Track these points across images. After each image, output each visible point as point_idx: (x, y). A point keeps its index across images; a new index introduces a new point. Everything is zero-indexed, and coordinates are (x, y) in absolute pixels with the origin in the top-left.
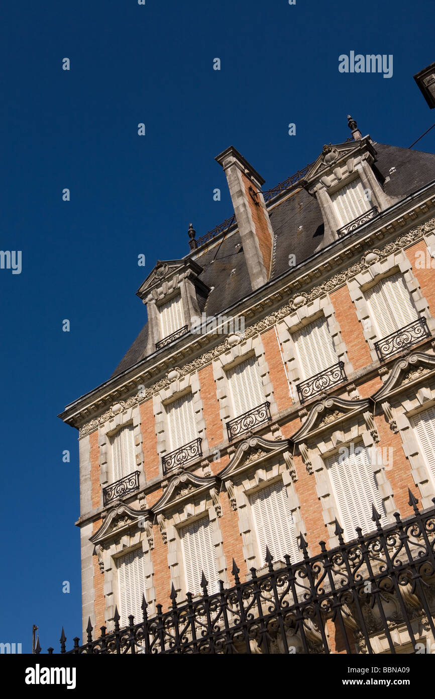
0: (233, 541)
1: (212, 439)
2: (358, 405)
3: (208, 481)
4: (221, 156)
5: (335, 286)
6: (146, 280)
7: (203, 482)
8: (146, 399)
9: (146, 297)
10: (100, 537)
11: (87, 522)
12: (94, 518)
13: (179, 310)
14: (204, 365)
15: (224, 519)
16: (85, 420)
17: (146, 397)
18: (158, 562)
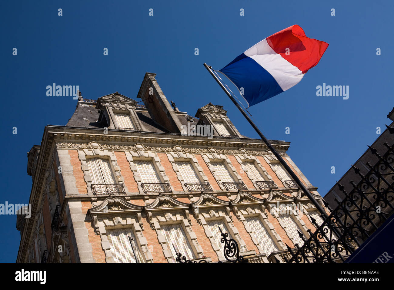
0: (203, 240)
1: (175, 187)
2: (259, 200)
3: (184, 205)
4: (150, 74)
5: (229, 153)
6: (107, 96)
7: (181, 204)
8: (118, 150)
9: (105, 103)
10: (98, 210)
11: (76, 199)
12: (83, 199)
13: (127, 121)
14: (160, 152)
15: (194, 227)
16: (64, 140)
17: (119, 149)
18: (149, 239)
